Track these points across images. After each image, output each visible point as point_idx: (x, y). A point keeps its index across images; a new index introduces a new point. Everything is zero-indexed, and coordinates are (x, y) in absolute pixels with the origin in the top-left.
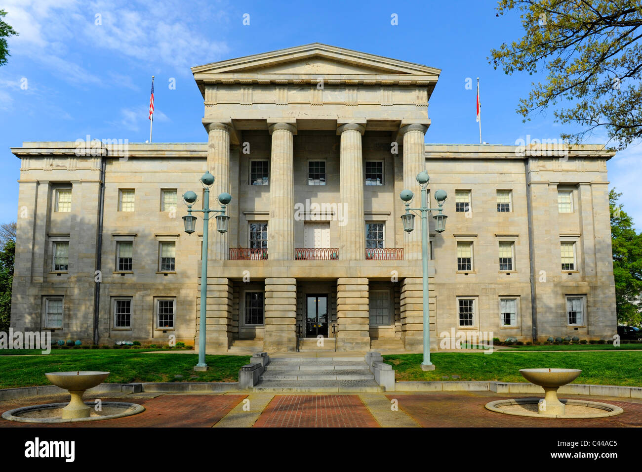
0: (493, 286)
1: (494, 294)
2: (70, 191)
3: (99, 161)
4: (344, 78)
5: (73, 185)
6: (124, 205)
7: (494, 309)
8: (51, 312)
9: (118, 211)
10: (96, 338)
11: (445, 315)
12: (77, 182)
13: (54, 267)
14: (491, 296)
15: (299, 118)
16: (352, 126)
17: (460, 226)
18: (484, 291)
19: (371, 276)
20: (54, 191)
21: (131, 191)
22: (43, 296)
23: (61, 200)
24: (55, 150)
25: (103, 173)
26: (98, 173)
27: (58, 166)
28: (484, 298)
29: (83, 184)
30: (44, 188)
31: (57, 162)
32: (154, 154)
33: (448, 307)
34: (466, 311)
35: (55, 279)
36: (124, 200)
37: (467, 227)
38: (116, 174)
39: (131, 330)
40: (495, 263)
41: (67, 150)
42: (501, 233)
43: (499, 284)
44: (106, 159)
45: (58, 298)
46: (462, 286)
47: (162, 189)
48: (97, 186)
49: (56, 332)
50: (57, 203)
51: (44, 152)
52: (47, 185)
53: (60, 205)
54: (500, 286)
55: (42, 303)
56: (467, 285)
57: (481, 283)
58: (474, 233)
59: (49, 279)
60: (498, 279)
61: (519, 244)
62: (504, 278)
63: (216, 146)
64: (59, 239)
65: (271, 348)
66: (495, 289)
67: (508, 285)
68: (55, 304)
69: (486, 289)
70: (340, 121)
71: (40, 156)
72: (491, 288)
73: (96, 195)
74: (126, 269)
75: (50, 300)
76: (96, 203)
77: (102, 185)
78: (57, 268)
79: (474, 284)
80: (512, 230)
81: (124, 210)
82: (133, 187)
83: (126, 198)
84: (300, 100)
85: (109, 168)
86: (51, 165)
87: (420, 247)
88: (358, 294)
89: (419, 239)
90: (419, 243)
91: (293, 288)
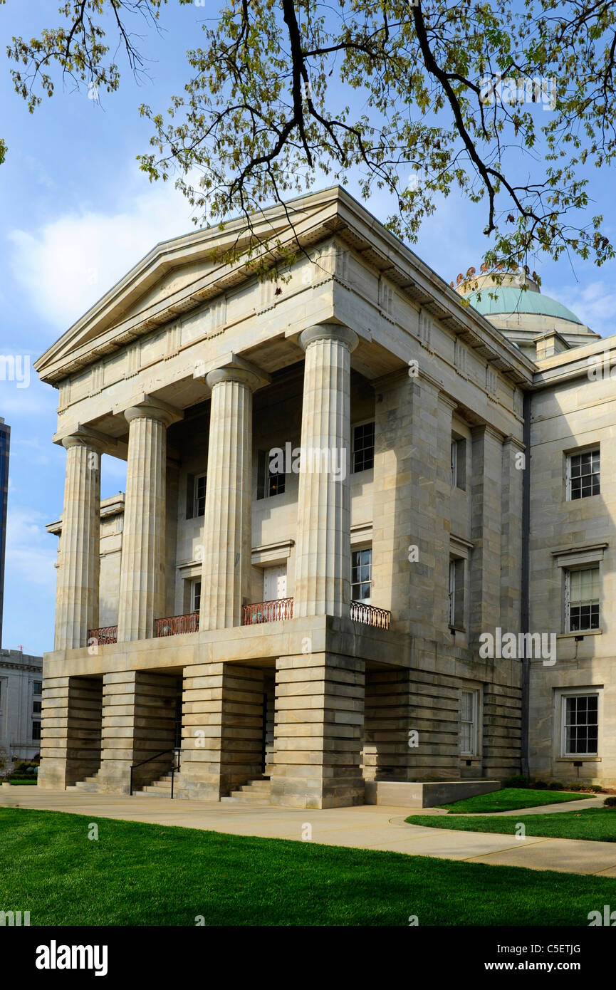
4: (194, 290)
15: (150, 391)
16: (215, 375)
70: (198, 373)
84: (152, 359)
87: (305, 591)
88: (207, 695)
89: (306, 575)
90: (306, 583)
91: (132, 688)
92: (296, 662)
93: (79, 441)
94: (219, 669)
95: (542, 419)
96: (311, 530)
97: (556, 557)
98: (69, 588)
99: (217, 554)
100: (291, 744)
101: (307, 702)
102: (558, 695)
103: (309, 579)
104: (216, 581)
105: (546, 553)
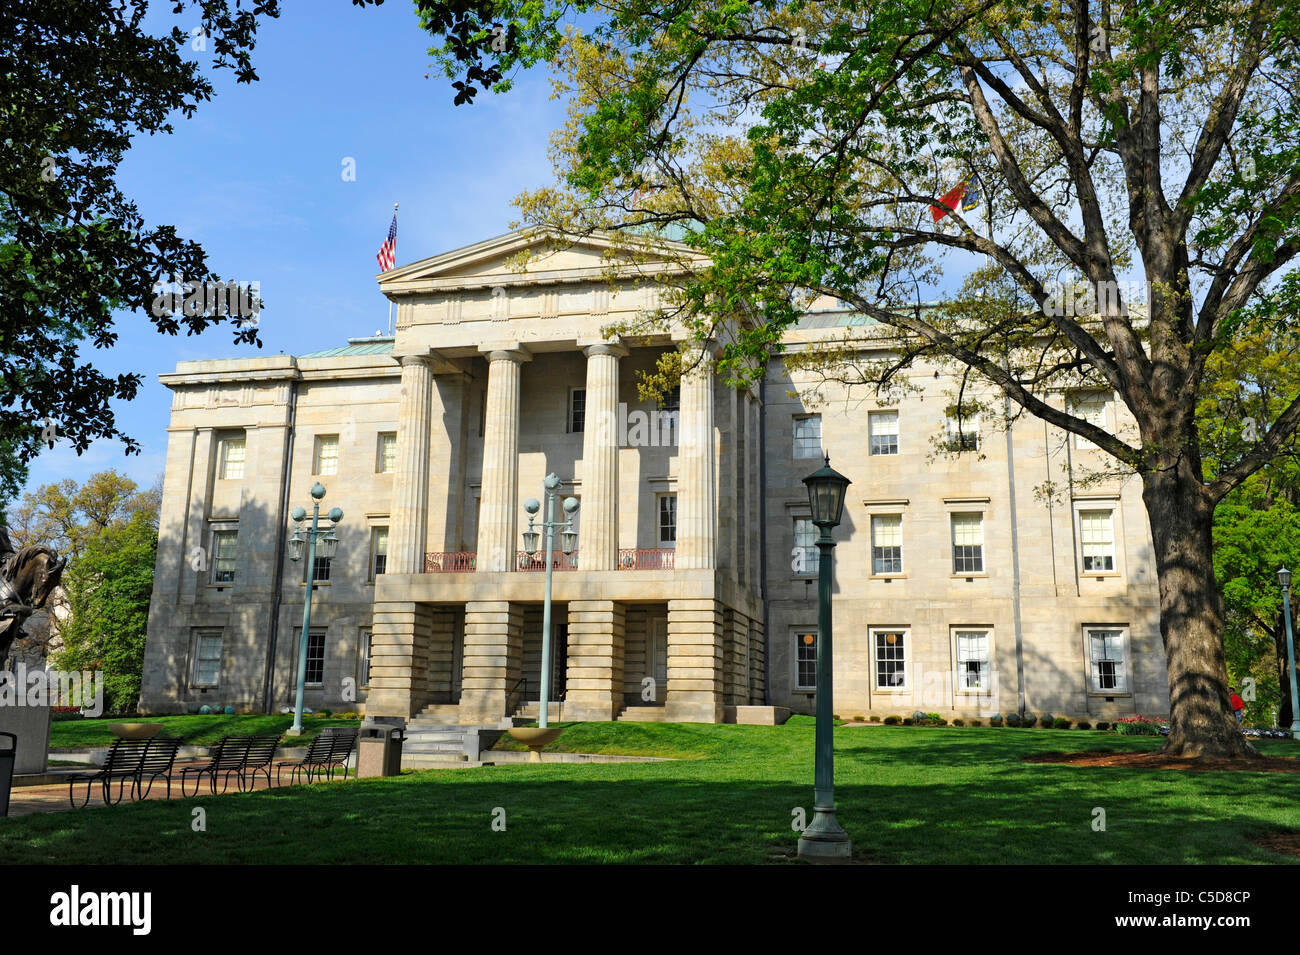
0: (938, 605)
1: (939, 622)
2: (243, 442)
3: (285, 390)
4: (585, 274)
5: (248, 432)
6: (324, 463)
7: (939, 653)
8: (204, 657)
9: (313, 474)
10: (268, 705)
11: (845, 664)
12: (253, 427)
13: (214, 576)
14: (934, 626)
15: (523, 341)
16: (598, 348)
17: (875, 484)
18: (921, 614)
19: (618, 598)
20: (220, 443)
21: (333, 438)
22: (193, 628)
23: (230, 458)
24: (222, 375)
25: (292, 409)
26: (284, 409)
27: (226, 400)
28: (920, 629)
29: (261, 430)
30: (205, 439)
31: (226, 394)
32: (368, 373)
33: (851, 648)
34: (891, 655)
35: (213, 596)
36: (324, 454)
37: (889, 486)
38: (312, 410)
39: (321, 688)
40: (943, 557)
41: (240, 375)
42: (958, 495)
43: (950, 601)
44: (298, 384)
45: (216, 632)
46: (878, 605)
47: (380, 433)
48: (281, 433)
49: (211, 692)
50: (224, 462)
51: (206, 379)
52: (209, 434)
53: (229, 466)
54: (953, 605)
55: (191, 642)
56: (889, 603)
57: (915, 599)
58: (904, 497)
59: (204, 599)
60: (950, 590)
61: (991, 517)
62: (959, 586)
63: (409, 391)
64: (224, 527)
65: (468, 717)
66: (941, 610)
67: (968, 603)
68: (211, 642)
69: (924, 611)
70: (581, 343)
71: (200, 387)
72: (934, 610)
73: (280, 449)
74: (321, 578)
75: (204, 636)
76: (278, 464)
77: (290, 431)
78: (219, 579)
79: (899, 600)
80: (978, 490)
81: (324, 472)
82: (336, 432)
83: (328, 450)
84: (525, 312)
85: (301, 399)
86: (217, 400)
87: (693, 547)
88: (597, 628)
89: (693, 534)
90: (693, 541)
91: (506, 618)
92: (688, 605)
93: (423, 361)
94: (610, 606)
95: (774, 382)
96: (696, 499)
97: (787, 506)
98: (411, 509)
99: (602, 503)
100: (684, 674)
101: (697, 639)
102: (791, 631)
103: (696, 539)
104: (601, 527)
105: (780, 501)
